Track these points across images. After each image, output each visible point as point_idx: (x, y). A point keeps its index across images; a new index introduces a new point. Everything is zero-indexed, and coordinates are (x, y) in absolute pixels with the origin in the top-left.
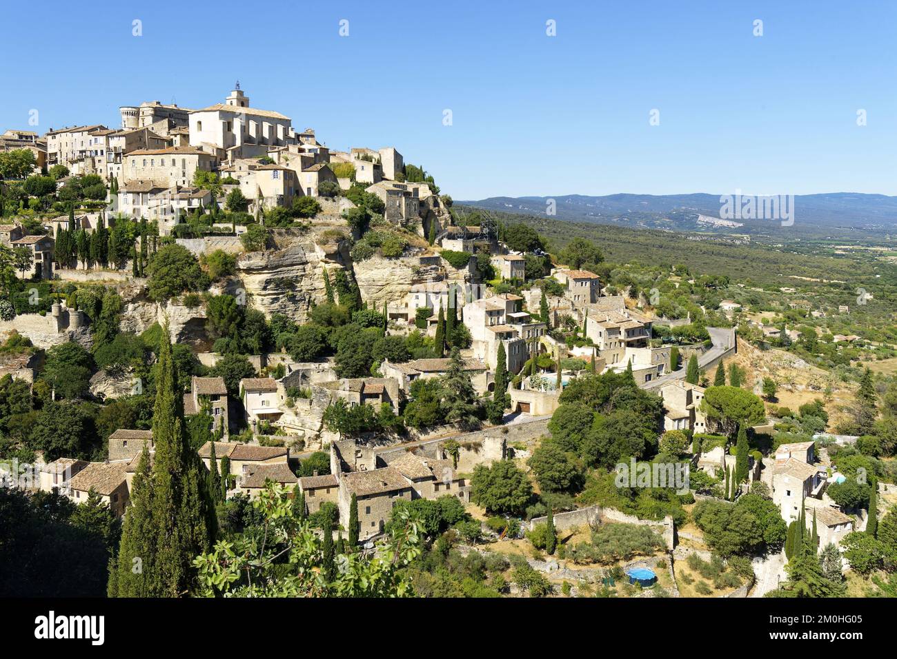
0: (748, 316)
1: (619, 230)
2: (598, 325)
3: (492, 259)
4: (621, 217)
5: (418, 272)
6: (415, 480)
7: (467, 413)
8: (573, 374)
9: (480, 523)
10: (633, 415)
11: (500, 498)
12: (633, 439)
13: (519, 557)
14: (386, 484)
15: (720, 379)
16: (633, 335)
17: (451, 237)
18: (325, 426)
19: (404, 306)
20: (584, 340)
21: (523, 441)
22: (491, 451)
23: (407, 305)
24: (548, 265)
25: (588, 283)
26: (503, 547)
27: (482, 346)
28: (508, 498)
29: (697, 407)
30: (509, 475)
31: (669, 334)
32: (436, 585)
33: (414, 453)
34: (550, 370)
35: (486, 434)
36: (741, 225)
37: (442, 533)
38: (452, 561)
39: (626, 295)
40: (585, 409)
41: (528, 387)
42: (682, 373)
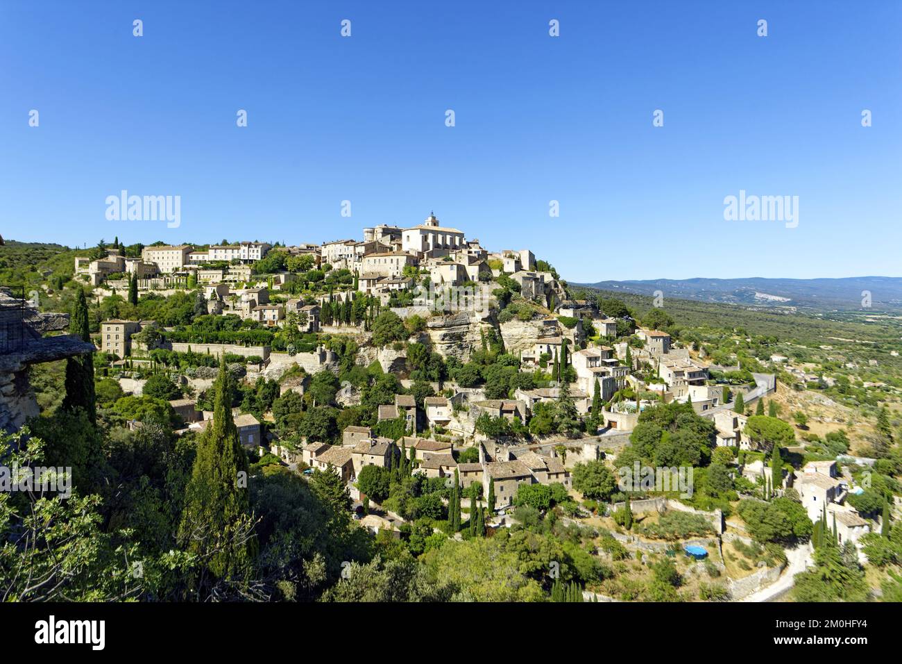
0: (794, 366)
1: (695, 303)
2: (668, 369)
3: (593, 322)
4: (697, 294)
5: (542, 331)
6: (535, 470)
7: (572, 427)
8: (649, 403)
9: (578, 504)
10: (691, 433)
11: (592, 486)
12: (691, 451)
13: (604, 530)
14: (514, 472)
15: (761, 410)
16: (694, 376)
17: (565, 307)
18: (477, 430)
19: (532, 352)
20: (658, 379)
21: (612, 448)
22: (588, 453)
23: (534, 352)
24: (634, 326)
25: (661, 340)
26: (594, 521)
27: (584, 381)
28: (598, 487)
29: (741, 430)
30: (599, 471)
31: (722, 377)
32: (543, 544)
33: (535, 452)
34: (633, 399)
35: (586, 442)
36: (789, 300)
37: (551, 509)
38: (557, 528)
39: (690, 348)
40: (656, 428)
41: (616, 411)
42: (732, 405)
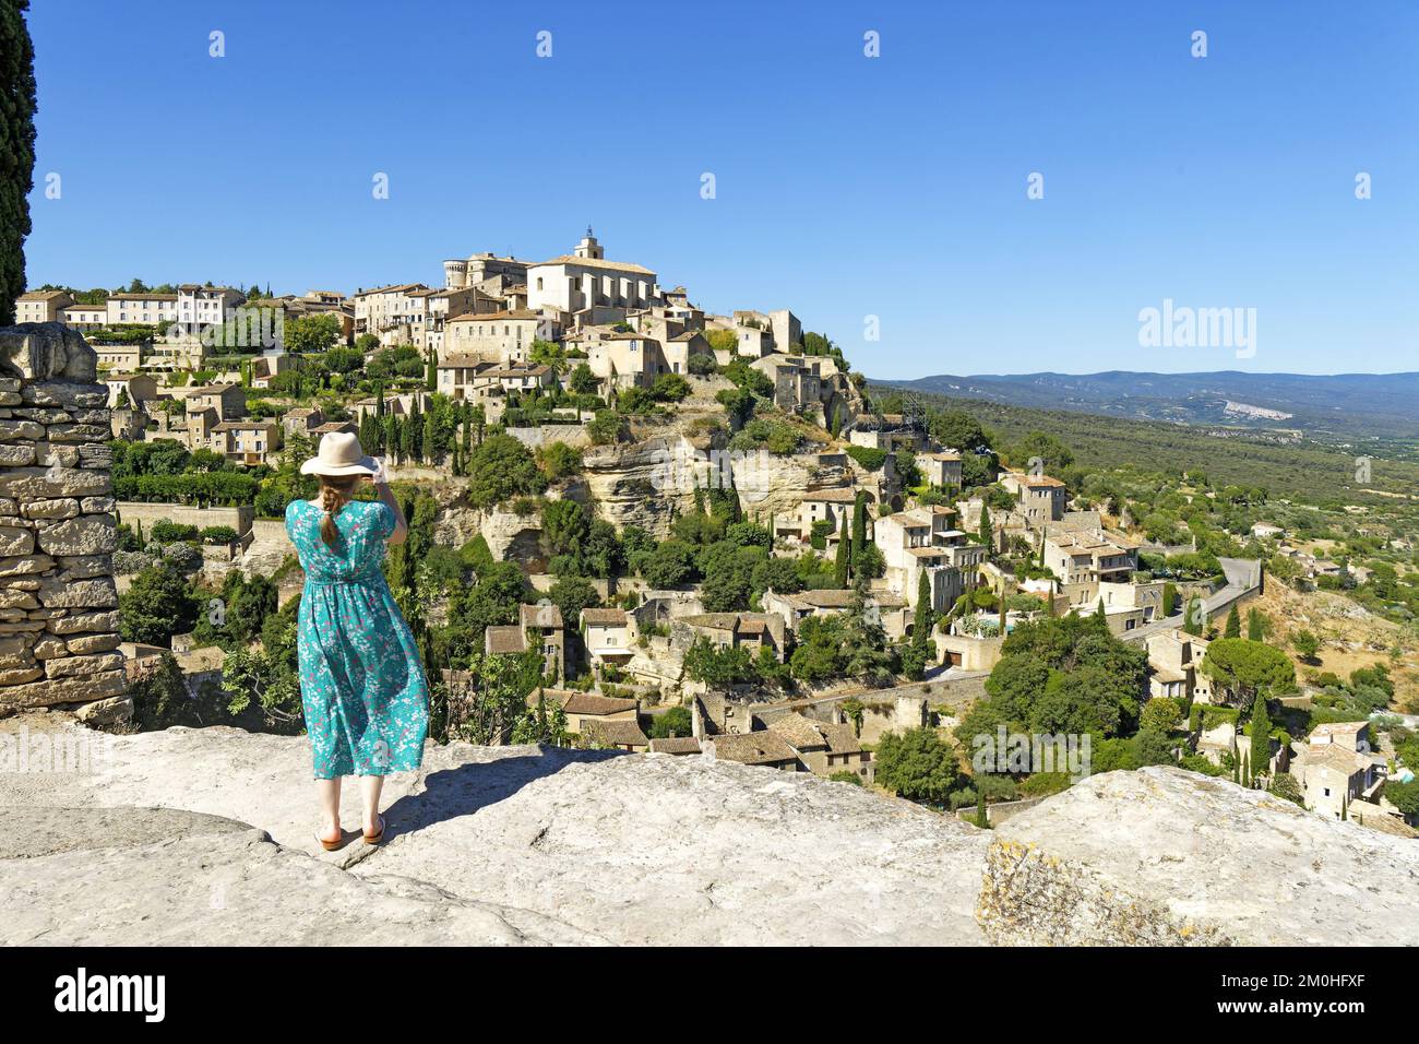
0: (1294, 545)
1: (1111, 422)
2: (1060, 550)
3: (917, 458)
4: (1113, 404)
5: (816, 475)
6: (802, 749)
7: (875, 664)
8: (1024, 616)
10: (1103, 674)
11: (914, 778)
12: (1102, 706)
14: (762, 753)
15: (1234, 628)
16: (1110, 565)
17: (862, 428)
18: (687, 674)
19: (796, 519)
20: (1041, 571)
21: (951, 704)
22: (907, 714)
23: (800, 518)
24: (996, 467)
25: (1049, 494)
27: (899, 575)
28: (925, 779)
29: (1197, 667)
30: (928, 748)
31: (1163, 565)
33: (803, 714)
34: (992, 609)
35: (900, 693)
36: (1290, 416)
39: (1103, 511)
40: (1037, 663)
41: (960, 632)
